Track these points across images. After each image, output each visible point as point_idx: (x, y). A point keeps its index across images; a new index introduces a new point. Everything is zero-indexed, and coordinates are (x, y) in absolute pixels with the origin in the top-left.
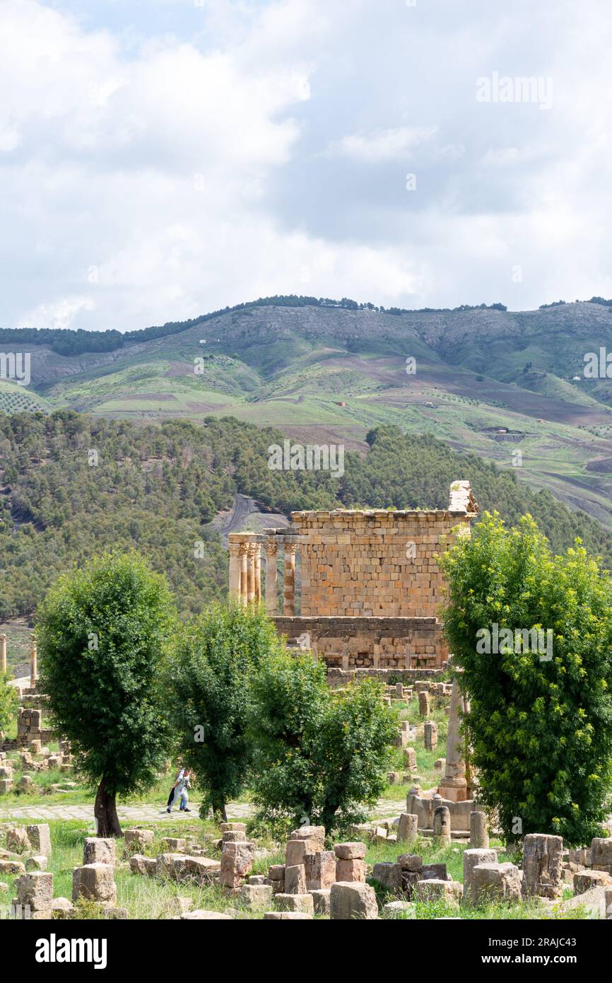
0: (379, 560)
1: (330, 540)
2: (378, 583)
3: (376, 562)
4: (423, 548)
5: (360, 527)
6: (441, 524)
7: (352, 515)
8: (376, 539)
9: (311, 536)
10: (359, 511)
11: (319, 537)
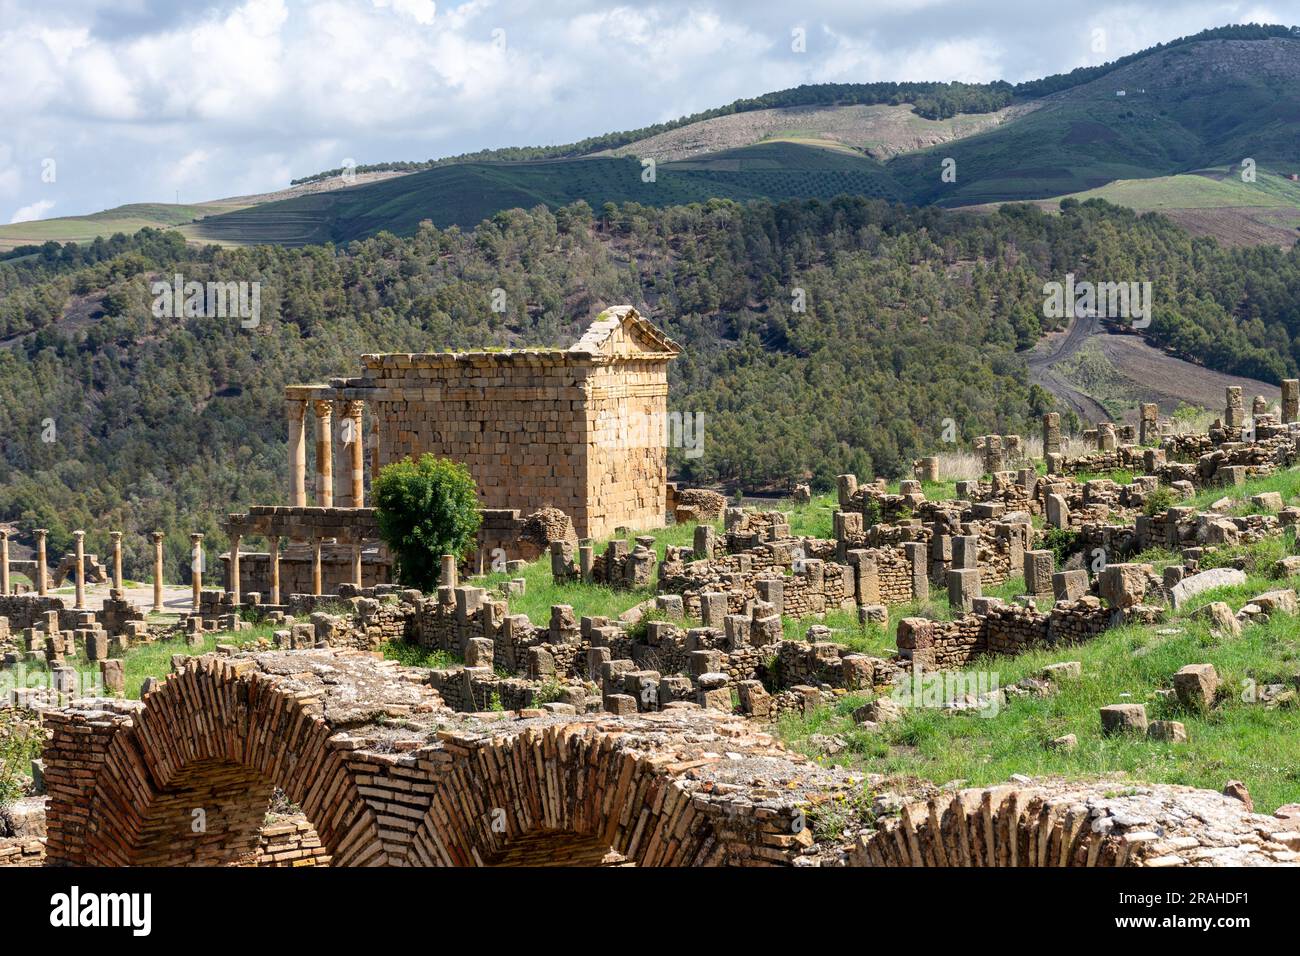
0: (479, 425)
1: (413, 395)
2: (478, 458)
3: (476, 427)
4: (538, 407)
5: (453, 375)
6: (561, 371)
7: (439, 359)
8: (474, 393)
9: (389, 390)
10: (449, 352)
11: (400, 391)
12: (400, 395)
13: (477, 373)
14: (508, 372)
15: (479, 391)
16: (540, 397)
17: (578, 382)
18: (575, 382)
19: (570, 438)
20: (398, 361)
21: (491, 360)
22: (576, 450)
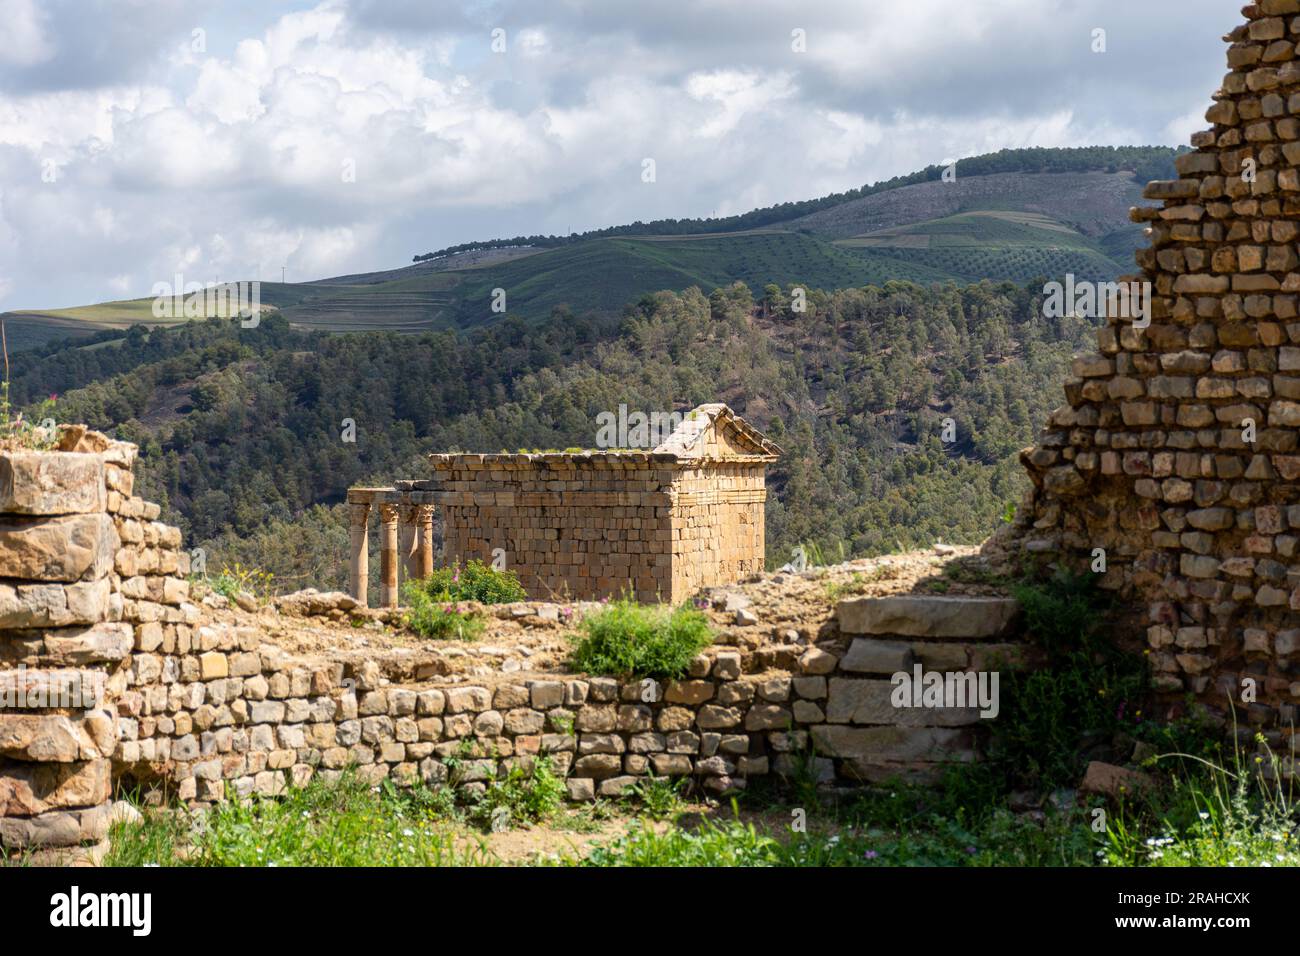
0: (556, 532)
1: (485, 499)
2: (554, 569)
3: (552, 535)
4: (619, 513)
5: (528, 478)
6: (645, 475)
7: (513, 460)
8: (551, 498)
9: (459, 494)
10: (523, 452)
11: (471, 494)
12: (470, 499)
13: (553, 475)
14: (587, 475)
15: (556, 496)
16: (621, 502)
17: (663, 487)
18: (660, 487)
19: (653, 547)
20: (469, 462)
21: (569, 462)
22: (660, 561)
